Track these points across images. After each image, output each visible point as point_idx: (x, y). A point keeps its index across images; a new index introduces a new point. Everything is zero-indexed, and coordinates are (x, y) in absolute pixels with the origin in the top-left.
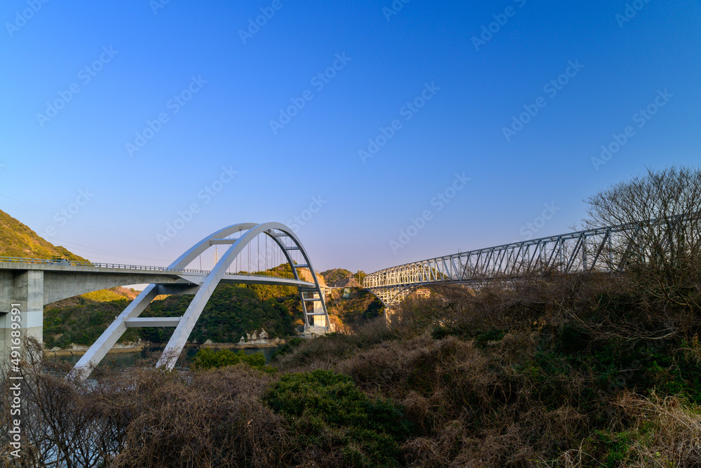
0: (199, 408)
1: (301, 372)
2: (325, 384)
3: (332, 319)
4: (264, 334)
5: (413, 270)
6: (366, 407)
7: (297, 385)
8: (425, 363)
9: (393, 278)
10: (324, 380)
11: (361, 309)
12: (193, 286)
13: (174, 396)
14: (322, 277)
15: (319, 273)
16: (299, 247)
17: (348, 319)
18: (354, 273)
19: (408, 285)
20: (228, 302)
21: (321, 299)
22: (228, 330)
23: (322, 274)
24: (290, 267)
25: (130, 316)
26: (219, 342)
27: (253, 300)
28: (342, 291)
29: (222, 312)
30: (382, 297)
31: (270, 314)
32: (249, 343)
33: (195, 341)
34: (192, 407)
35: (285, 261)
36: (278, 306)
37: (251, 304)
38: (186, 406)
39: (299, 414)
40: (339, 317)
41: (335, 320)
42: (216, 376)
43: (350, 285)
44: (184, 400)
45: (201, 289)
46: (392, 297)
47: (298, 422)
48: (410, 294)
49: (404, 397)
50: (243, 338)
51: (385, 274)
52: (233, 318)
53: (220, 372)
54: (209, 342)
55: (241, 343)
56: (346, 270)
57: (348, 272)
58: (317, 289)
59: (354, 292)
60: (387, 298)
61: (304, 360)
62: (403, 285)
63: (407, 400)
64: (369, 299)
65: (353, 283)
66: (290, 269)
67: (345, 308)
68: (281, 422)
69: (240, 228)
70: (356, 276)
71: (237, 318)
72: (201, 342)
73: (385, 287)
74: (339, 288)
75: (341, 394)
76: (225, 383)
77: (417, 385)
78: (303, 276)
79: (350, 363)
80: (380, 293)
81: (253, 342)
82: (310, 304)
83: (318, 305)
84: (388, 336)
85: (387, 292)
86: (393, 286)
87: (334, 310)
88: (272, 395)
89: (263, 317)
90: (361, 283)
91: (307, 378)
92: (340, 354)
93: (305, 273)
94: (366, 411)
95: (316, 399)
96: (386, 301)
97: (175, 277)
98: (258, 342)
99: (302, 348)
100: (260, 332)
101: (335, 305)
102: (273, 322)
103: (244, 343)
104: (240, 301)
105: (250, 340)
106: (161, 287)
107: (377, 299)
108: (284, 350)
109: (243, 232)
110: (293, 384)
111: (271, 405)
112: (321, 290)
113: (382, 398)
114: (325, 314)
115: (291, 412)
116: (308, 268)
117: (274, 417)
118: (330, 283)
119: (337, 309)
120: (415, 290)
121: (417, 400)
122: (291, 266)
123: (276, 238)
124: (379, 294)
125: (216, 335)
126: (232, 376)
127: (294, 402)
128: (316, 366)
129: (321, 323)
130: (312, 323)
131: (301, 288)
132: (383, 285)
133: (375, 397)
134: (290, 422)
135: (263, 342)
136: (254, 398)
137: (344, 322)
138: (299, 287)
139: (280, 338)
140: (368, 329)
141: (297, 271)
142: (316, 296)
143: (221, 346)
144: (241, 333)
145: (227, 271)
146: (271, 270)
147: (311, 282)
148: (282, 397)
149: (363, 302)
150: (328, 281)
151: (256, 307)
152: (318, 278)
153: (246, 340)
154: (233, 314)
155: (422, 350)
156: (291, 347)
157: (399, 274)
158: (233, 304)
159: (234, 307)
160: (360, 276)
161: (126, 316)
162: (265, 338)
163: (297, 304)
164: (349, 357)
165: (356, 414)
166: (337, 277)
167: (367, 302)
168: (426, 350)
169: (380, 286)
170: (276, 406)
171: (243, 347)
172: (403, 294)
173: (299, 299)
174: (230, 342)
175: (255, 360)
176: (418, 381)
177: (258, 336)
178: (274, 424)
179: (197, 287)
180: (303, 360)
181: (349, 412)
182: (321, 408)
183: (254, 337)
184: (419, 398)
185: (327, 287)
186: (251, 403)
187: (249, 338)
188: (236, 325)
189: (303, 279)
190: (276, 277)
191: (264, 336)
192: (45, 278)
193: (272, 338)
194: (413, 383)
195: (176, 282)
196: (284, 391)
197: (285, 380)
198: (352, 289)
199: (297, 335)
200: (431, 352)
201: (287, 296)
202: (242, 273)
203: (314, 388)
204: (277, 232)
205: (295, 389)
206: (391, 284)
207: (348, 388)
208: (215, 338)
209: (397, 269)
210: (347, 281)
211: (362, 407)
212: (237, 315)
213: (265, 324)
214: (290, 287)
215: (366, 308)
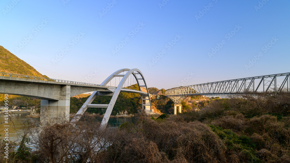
4: (126, 112)
9: (178, 92)
11: (164, 104)
16: (143, 78)
17: (159, 107)
19: (185, 95)
21: (149, 99)
28: (156, 97)
30: (173, 99)
31: (128, 104)
32: (120, 115)
36: (132, 101)
37: (121, 100)
40: (155, 106)
41: (154, 108)
46: (177, 100)
50: (118, 113)
55: (117, 115)
56: (156, 88)
64: (167, 100)
65: (160, 93)
67: (158, 103)
73: (175, 95)
74: (155, 95)
81: (122, 115)
82: (144, 101)
83: (147, 102)
85: (175, 98)
86: (178, 95)
87: (153, 104)
89: (126, 105)
93: (141, 89)
96: (174, 101)
98: (124, 115)
100: (125, 111)
101: (153, 102)
102: (130, 108)
103: (118, 115)
105: (121, 114)
107: (171, 100)
114: (150, 105)
119: (155, 104)
122: (139, 86)
123: (135, 75)
129: (148, 109)
130: (145, 108)
131: (142, 95)
135: (126, 115)
137: (157, 108)
139: (132, 114)
142: (147, 98)
144: (117, 111)
147: (146, 93)
151: (123, 101)
153: (119, 114)
160: (163, 91)
161: (87, 103)
162: (127, 114)
163: (139, 101)
166: (152, 91)
167: (166, 101)
171: (118, 117)
172: (182, 98)
174: (113, 115)
177: (124, 113)
183: (122, 113)
187: (120, 113)
188: (115, 108)
192: (71, 88)
193: (129, 114)
198: (160, 96)
199: (139, 113)
201: (135, 97)
213: (127, 108)
214: (136, 94)
215: (166, 103)
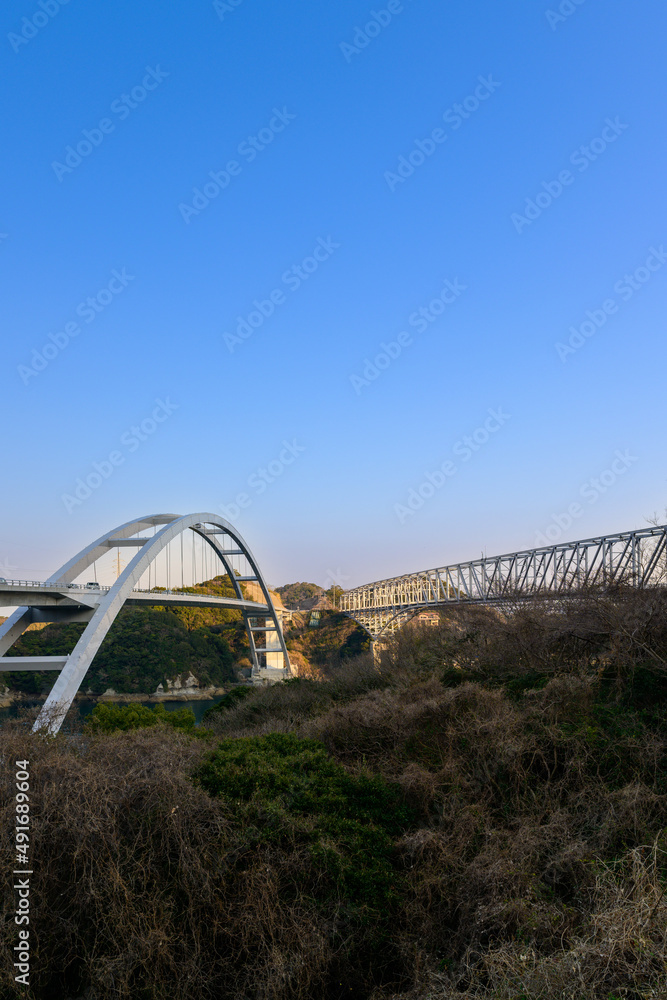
0: (99, 790)
1: (247, 736)
2: (284, 753)
3: (294, 658)
4: (192, 680)
5: (413, 584)
6: (346, 788)
7: (243, 755)
8: (431, 721)
9: (385, 597)
10: (282, 748)
11: (336, 642)
12: (86, 609)
13: (61, 774)
14: (278, 595)
15: (273, 589)
16: (244, 551)
17: (317, 657)
19: (407, 606)
20: (137, 633)
21: (277, 628)
22: (138, 675)
23: (277, 590)
24: (229, 580)
26: (125, 692)
27: (175, 630)
28: (308, 617)
29: (128, 647)
30: (368, 625)
31: (200, 650)
32: (170, 693)
33: (90, 691)
34: (88, 788)
35: (223, 572)
36: (213, 639)
37: (171, 636)
38: (80, 787)
39: (247, 798)
40: (304, 654)
41: (298, 659)
42: (124, 743)
43: (319, 607)
44: (77, 779)
45: (97, 614)
46: (382, 625)
47: (245, 808)
48: (409, 620)
49: (400, 772)
50: (161, 686)
51: (372, 590)
52: (146, 657)
53: (128, 738)
54: (110, 692)
55: (157, 693)
56: (313, 585)
57: (318, 587)
58: (270, 613)
59: (327, 616)
60: (375, 627)
61: (253, 717)
62: (398, 608)
63: (405, 776)
64: (348, 627)
65: (324, 603)
66: (229, 583)
67: (313, 641)
68: (221, 809)
69: (154, 521)
70: (329, 593)
71: (151, 657)
72: (99, 691)
73: (373, 610)
74: (303, 612)
75: (308, 767)
76: (136, 754)
77: (419, 755)
78: (250, 593)
79: (319, 723)
80: (364, 618)
81: (176, 693)
82: (260, 636)
83: (272, 637)
84: (378, 683)
85: (376, 618)
86: (383, 609)
87: (295, 644)
88: (206, 771)
89: (191, 655)
90: (337, 604)
91: (257, 745)
92: (306, 709)
93: (253, 589)
94: (344, 793)
95: (271, 775)
96: (373, 630)
97: (58, 596)
98: (184, 692)
99: (251, 701)
100: (186, 677)
101: (297, 637)
102: (205, 662)
103: (163, 694)
104: (156, 632)
105: (172, 689)
106: (36, 610)
107: (360, 627)
108: (222, 704)
109: (160, 527)
110: (237, 754)
111: (206, 785)
112: (277, 614)
113: (369, 774)
114: (283, 650)
115: (235, 795)
116: (256, 582)
117: (210, 803)
118: (289, 604)
119: (302, 643)
120: (417, 614)
121: (420, 776)
122: (232, 578)
123: (208, 536)
124: (363, 620)
125: (120, 681)
126: (147, 743)
127: (239, 780)
128: (271, 727)
129: (277, 663)
130: (263, 664)
131: (247, 612)
132: (370, 607)
133: (360, 771)
134: (234, 809)
135: (191, 691)
136: (180, 775)
137: (311, 661)
138: (243, 610)
139: (216, 686)
140: (347, 672)
141: (241, 586)
142: (270, 623)
143: (128, 698)
144: (159, 678)
145: (136, 587)
146: (201, 585)
147: (260, 602)
148: (221, 773)
149: (340, 633)
150: (288, 602)
151: (179, 640)
152: (272, 596)
153: (166, 689)
154: (145, 651)
155: (427, 703)
156: (234, 699)
157: (393, 590)
158: (145, 636)
159: (147, 640)
160: (335, 594)
162: (194, 687)
163: (241, 636)
164: (320, 715)
165: (330, 798)
166: (298, 595)
167: (345, 632)
168: (433, 703)
169: (364, 608)
170: (213, 786)
171: (161, 699)
172: (399, 620)
173: (244, 627)
174: (142, 692)
175: (180, 719)
176: (422, 748)
177: (183, 683)
178: (210, 812)
179: (93, 611)
180: (251, 718)
181: (319, 794)
182: (278, 788)
183: (178, 684)
184: (422, 773)
185: (286, 610)
186: (176, 782)
187: (170, 686)
188: (150, 667)
189: (250, 599)
190: (208, 595)
191: (192, 683)
193: (205, 686)
194: (413, 751)
195: (59, 603)
196: (224, 764)
197: (225, 748)
198: (322, 612)
199: (242, 682)
200: (441, 706)
201: (226, 623)
202: (158, 590)
203: (267, 760)
204: (210, 527)
205: (240, 761)
206: (381, 606)
207: (318, 760)
208: (120, 686)
209: (390, 583)
210: (315, 602)
211: (339, 786)
212: (151, 652)
213: (194, 666)
214: (230, 610)
215: (343, 640)
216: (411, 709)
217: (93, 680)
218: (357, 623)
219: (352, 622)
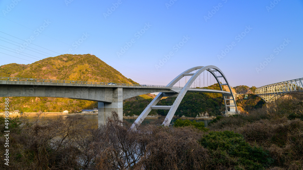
0: (172, 142)
1: (220, 131)
2: (229, 137)
3: (239, 109)
4: (207, 114)
5: (282, 85)
6: (249, 150)
7: (215, 136)
8: (282, 131)
9: (272, 90)
10: (229, 135)
11: (253, 104)
12: (176, 93)
13: (163, 137)
14: (234, 89)
15: (232, 87)
16: (223, 76)
17: (246, 108)
18: (250, 87)
19: (279, 93)
20: (191, 100)
21: (233, 99)
22: (191, 112)
23: (234, 88)
24: (218, 85)
25: (152, 105)
26: (188, 116)
27: (202, 99)
28: (244, 96)
29: (189, 104)
30: (265, 99)
31: (209, 105)
32: (200, 117)
33: (178, 116)
34: (169, 142)
35: (216, 82)
36: (213, 102)
37: (201, 101)
38: (167, 141)
39: (215, 149)
40: (242, 107)
41: (240, 109)
42: (180, 130)
43: (248, 93)
44: (166, 139)
45: (179, 95)
46: (270, 99)
47: (214, 152)
48: (280, 97)
49: (269, 146)
50: (198, 115)
51: (266, 88)
52: (193, 107)
54: (183, 116)
55: (197, 117)
56: (246, 86)
57: (248, 87)
58: (231, 95)
59: (250, 96)
60: (268, 99)
61: (221, 126)
62: (276, 93)
63: (270, 148)
64: (258, 99)
65: (250, 92)
66: (218, 86)
67: (245, 103)
68: (207, 152)
69: (196, 69)
70: (251, 88)
71: (195, 107)
72: (180, 116)
73: (267, 94)
74: (242, 94)
75: (236, 142)
76: (183, 133)
77: (277, 142)
78: (225, 89)
79: (242, 129)
80: (264, 97)
81: (202, 117)
82: (228, 102)
83: (232, 102)
84: (264, 117)
85: (268, 96)
86: (271, 94)
87: (239, 104)
88: (204, 140)
89: (207, 107)
90: (254, 92)
91: (221, 134)
92: (238, 124)
93: (226, 87)
94: (248, 151)
95: (223, 143)
96: (267, 100)
97: (169, 90)
98: (204, 117)
99: (222, 121)
100: (205, 113)
101: (240, 102)
102: (211, 109)
103: (198, 117)
104: (196, 100)
105: (201, 116)
106: (164, 93)
107: (262, 99)
108: (214, 121)
109: (197, 70)
110: (213, 136)
111: (203, 144)
112: (233, 95)
113: (257, 146)
114: (235, 106)
115: (212, 148)
116: (227, 85)
117: (204, 149)
118: (238, 92)
119: (242, 104)
120: (283, 95)
121: (276, 149)
122: (219, 84)
123: (212, 72)
124: (263, 97)
125: (186, 113)
126: (186, 130)
127: (213, 144)
128: (227, 129)
129: (233, 110)
130: (229, 110)
131: (224, 94)
132: (266, 93)
133: (255, 146)
134: (211, 152)
135: (207, 117)
136: (195, 141)
137: (245, 110)
138: (223, 94)
139: (214, 116)
140: (254, 113)
141: (222, 87)
142: (231, 98)
143: (189, 118)
144: (197, 113)
145: (190, 87)
146: (210, 86)
147: (229, 92)
148: (208, 141)
149: (255, 101)
150: (237, 91)
151: (203, 102)
152: (232, 90)
153: (199, 116)
154: (193, 105)
155: (279, 124)
156: (217, 120)
157: (274, 87)
158: (193, 101)
159: (194, 102)
160: (253, 89)
161: (151, 105)
162: (207, 116)
163: (222, 101)
164: (242, 126)
165: (243, 152)
166: (241, 89)
167: (256, 101)
168: (282, 125)
169: (264, 93)
170: (205, 145)
171: (198, 119)
172: (276, 97)
173: (223, 99)
174: (192, 117)
175: (200, 125)
176: (278, 139)
177: (204, 115)
178: (203, 152)
179: (178, 94)
181: (240, 151)
182: (226, 147)
183: (203, 115)
184: (277, 148)
185: (236, 94)
186: (194, 142)
187: (200, 115)
188: (195, 110)
189: (225, 90)
190: (213, 89)
191: (207, 115)
192: (123, 90)
193: (211, 116)
194: (274, 140)
195: (169, 92)
196: (209, 139)
197: (211, 134)
198: (249, 95)
199: (222, 115)
200: (285, 126)
201: (217, 98)
202: (197, 88)
203: (223, 139)
204: (212, 69)
205: (214, 138)
206: (270, 93)
207: (240, 141)
208: (186, 115)
209: (273, 85)
210: (247, 91)
211: (247, 149)
212: (195, 105)
213: (208, 110)
214: (219, 94)
215: (256, 103)
216: (274, 126)
217: (178, 113)
218: (261, 98)
219: (259, 98)
